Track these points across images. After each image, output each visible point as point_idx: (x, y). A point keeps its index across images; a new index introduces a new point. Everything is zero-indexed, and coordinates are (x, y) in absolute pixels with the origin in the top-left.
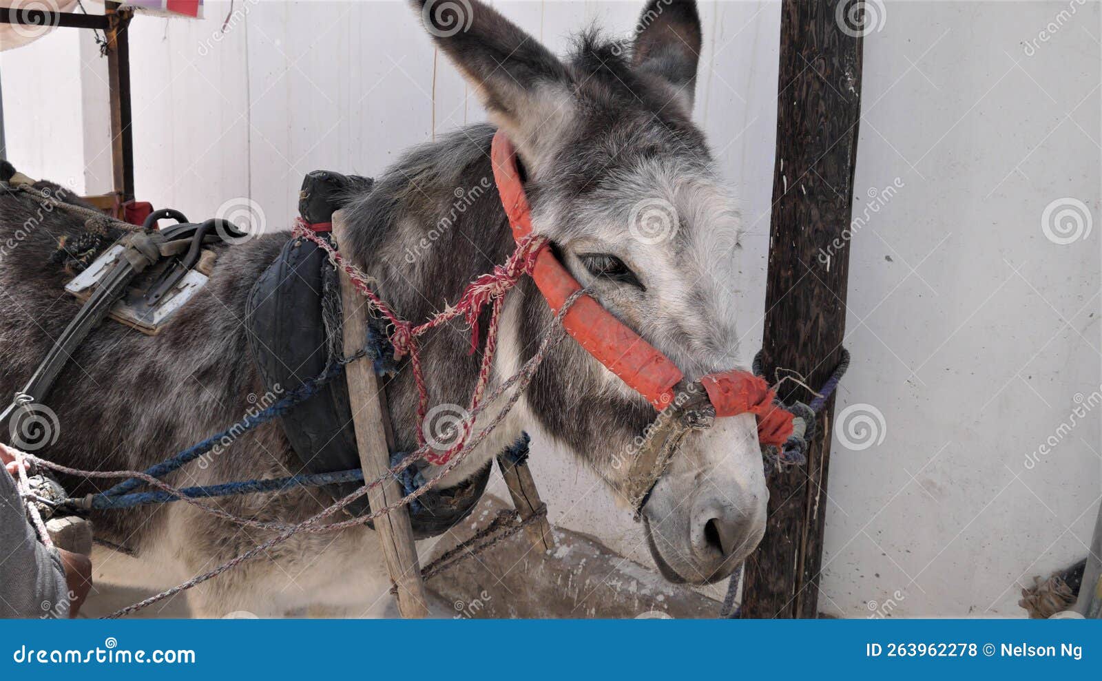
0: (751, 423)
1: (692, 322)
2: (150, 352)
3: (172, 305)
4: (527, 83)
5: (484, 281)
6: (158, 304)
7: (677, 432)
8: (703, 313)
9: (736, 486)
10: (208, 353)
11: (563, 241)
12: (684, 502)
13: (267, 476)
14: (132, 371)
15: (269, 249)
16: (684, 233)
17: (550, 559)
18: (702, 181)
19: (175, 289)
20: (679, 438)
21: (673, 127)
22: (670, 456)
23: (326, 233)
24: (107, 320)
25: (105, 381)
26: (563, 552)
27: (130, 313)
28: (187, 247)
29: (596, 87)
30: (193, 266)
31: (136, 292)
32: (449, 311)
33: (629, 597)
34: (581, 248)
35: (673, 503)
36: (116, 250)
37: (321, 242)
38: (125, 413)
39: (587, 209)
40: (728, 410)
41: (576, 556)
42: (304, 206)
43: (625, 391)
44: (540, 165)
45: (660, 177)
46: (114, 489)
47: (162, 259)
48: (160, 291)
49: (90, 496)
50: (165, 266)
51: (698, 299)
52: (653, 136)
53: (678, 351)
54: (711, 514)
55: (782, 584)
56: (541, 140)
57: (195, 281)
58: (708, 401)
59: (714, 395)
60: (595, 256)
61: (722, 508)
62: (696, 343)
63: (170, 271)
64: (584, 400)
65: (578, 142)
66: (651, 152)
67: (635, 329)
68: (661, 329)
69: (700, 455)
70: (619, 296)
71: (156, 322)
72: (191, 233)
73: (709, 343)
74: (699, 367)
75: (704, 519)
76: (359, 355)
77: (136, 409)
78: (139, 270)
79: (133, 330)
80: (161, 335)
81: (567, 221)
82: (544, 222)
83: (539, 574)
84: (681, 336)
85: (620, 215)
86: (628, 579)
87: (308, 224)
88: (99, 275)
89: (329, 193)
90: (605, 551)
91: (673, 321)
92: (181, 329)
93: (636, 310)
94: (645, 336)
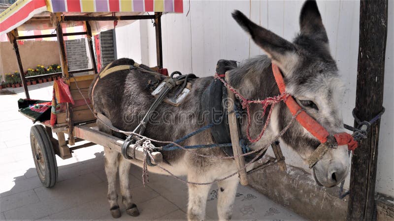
0: (346, 147)
1: (331, 119)
2: (177, 111)
3: (181, 98)
4: (283, 53)
5: (270, 99)
6: (177, 98)
7: (326, 149)
8: (335, 117)
9: (342, 164)
10: (192, 110)
11: (296, 96)
12: (326, 167)
13: (208, 144)
14: (173, 116)
15: (207, 81)
16: (330, 94)
17: (288, 175)
18: (336, 79)
19: (181, 93)
20: (327, 151)
21: (327, 62)
22: (324, 155)
23: (223, 78)
24: (163, 102)
26: (292, 173)
27: (170, 100)
28: (183, 82)
29: (304, 51)
30: (185, 87)
31: (170, 94)
32: (259, 101)
33: (313, 187)
34: (300, 98)
35: (322, 167)
36: (164, 83)
37: (222, 80)
38: (172, 127)
39: (303, 88)
40: (341, 144)
41: (296, 174)
42: (217, 70)
43: (311, 136)
44: (289, 74)
45: (324, 80)
46: (167, 146)
47: (176, 85)
48: (177, 94)
49: (161, 147)
50: (178, 87)
51: (334, 113)
52: (321, 65)
53: (327, 127)
54: (334, 171)
56: (288, 67)
57: (186, 91)
58: (336, 141)
59: (338, 140)
60: (305, 101)
61: (337, 170)
62: (332, 125)
63: (179, 88)
65: (300, 69)
66: (321, 72)
67: (315, 120)
68: (322, 121)
69: (332, 155)
70: (312, 111)
71: (177, 102)
72: (184, 78)
73: (336, 125)
74: (333, 132)
75: (332, 173)
76: (232, 112)
77: (175, 127)
78: (171, 89)
79: (170, 105)
80: (180, 106)
81: (297, 91)
82: (290, 90)
83: (284, 180)
84: (328, 123)
85: (312, 90)
86: (313, 181)
87: (219, 75)
88: (160, 91)
89: (224, 66)
90: (306, 173)
91: (326, 118)
92: (185, 105)
93: (315, 116)
94: (319, 123)
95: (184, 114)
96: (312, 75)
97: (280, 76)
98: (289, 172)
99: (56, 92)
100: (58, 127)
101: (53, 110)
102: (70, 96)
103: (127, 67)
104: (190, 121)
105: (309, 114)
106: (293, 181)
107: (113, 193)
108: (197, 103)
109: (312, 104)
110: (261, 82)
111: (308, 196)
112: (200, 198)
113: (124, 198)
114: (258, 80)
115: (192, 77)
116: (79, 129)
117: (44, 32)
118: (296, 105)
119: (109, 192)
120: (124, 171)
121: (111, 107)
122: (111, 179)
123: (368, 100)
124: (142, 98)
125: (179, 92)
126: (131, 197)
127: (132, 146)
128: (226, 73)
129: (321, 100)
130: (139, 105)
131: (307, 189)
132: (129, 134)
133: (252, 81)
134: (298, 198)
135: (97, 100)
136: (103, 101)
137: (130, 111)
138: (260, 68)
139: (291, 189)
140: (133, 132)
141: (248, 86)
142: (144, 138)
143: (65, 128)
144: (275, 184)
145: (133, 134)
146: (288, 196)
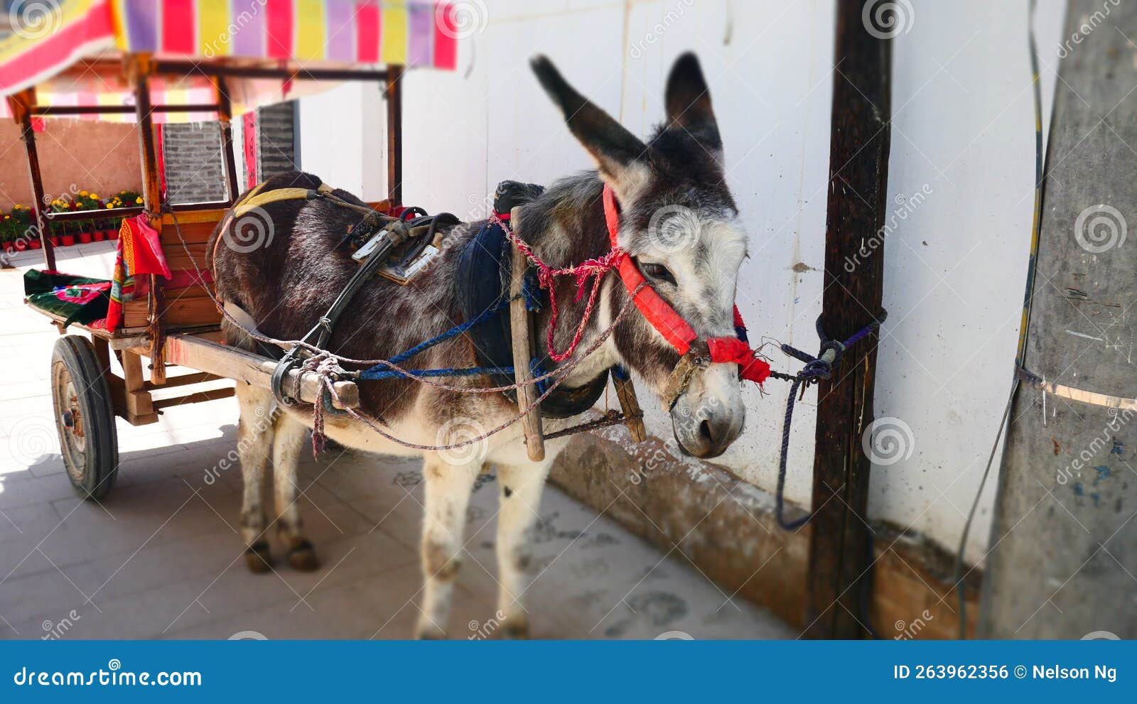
0: (735, 368)
1: (703, 306)
2: (405, 295)
3: (417, 266)
4: (624, 161)
6: (407, 266)
7: (690, 368)
8: (711, 304)
9: (721, 403)
11: (632, 254)
12: (692, 409)
14: (394, 308)
16: (702, 251)
19: (418, 256)
20: (691, 372)
22: (685, 381)
24: (376, 275)
27: (391, 272)
28: (426, 231)
30: (430, 242)
31: (394, 258)
34: (644, 260)
36: (383, 233)
37: (503, 226)
38: (390, 333)
39: (645, 237)
42: (496, 203)
43: (665, 343)
44: (626, 207)
46: (373, 368)
47: (410, 238)
48: (409, 259)
49: (359, 371)
50: (412, 243)
51: (709, 293)
53: (696, 323)
54: (705, 417)
56: (628, 193)
57: (431, 252)
58: (709, 352)
59: (713, 350)
60: (649, 265)
61: (710, 415)
62: (705, 319)
63: (415, 246)
64: (643, 345)
65: (647, 197)
68: (685, 309)
69: (703, 383)
70: (665, 287)
71: (406, 276)
72: (429, 221)
73: (712, 320)
74: (706, 333)
75: (701, 419)
76: (518, 297)
77: (396, 331)
78: (395, 245)
79: (392, 282)
80: (410, 285)
81: (634, 243)
82: (624, 241)
84: (698, 315)
87: (498, 214)
88: (372, 250)
89: (511, 194)
90: (735, 478)
91: (693, 305)
92: (422, 282)
93: (671, 297)
94: (677, 312)
98: (697, 476)
99: (126, 247)
100: (127, 336)
101: (115, 293)
102: (160, 258)
103: (302, 192)
104: (432, 317)
105: (659, 294)
106: (703, 497)
107: (254, 510)
108: (447, 278)
109: (663, 272)
110: (585, 229)
111: (735, 534)
113: (282, 525)
115: (447, 221)
116: (179, 340)
118: (636, 275)
119: (246, 507)
120: (285, 454)
121: (255, 288)
122: (250, 475)
124: (328, 266)
125: (414, 254)
126: (300, 523)
127: (295, 372)
128: (512, 209)
129: (681, 266)
130: (321, 281)
131: (732, 515)
132: (290, 346)
133: (566, 226)
134: (712, 537)
135: (224, 270)
136: (239, 272)
137: (300, 293)
139: (695, 515)
140: (302, 342)
141: (557, 238)
142: (324, 353)
143: (143, 340)
144: (663, 508)
145: (301, 346)
146: (691, 534)
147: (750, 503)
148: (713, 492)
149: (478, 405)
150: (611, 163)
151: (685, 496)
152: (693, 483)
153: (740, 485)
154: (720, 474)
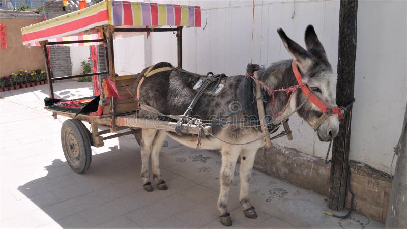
0: (337, 115)
1: (329, 99)
2: (217, 99)
3: (218, 91)
4: (304, 58)
5: (292, 88)
6: (215, 90)
7: (326, 116)
8: (331, 98)
11: (308, 85)
12: (325, 128)
14: (214, 103)
15: (239, 79)
16: (328, 83)
19: (218, 87)
21: (327, 65)
23: (253, 76)
25: (207, 106)
27: (209, 92)
28: (218, 79)
29: (315, 58)
30: (220, 83)
31: (209, 88)
33: (304, 161)
34: (311, 86)
35: (324, 128)
36: (201, 81)
37: (252, 77)
39: (313, 80)
40: (335, 113)
42: (248, 70)
44: (305, 71)
45: (325, 75)
47: (213, 82)
49: (211, 123)
52: (323, 67)
53: (327, 103)
54: (330, 130)
55: (341, 149)
56: (304, 67)
57: (221, 86)
59: (333, 111)
60: (314, 87)
61: (332, 128)
62: (330, 102)
63: (215, 84)
66: (323, 70)
69: (329, 120)
70: (318, 93)
71: (216, 94)
72: (219, 76)
73: (331, 102)
77: (215, 110)
78: (209, 84)
79: (210, 96)
80: (218, 96)
81: (309, 81)
82: (305, 81)
84: (327, 101)
85: (319, 81)
86: (304, 157)
87: (249, 74)
88: (200, 86)
89: (253, 68)
90: (298, 152)
91: (326, 98)
93: (320, 97)
94: (321, 100)
95: (223, 102)
96: (318, 72)
97: (298, 73)
98: (285, 152)
100: (104, 117)
101: (100, 103)
102: (116, 91)
103: (169, 69)
104: (228, 106)
105: (316, 96)
106: (288, 158)
107: (146, 171)
109: (318, 90)
110: (284, 78)
111: (300, 168)
112: (231, 163)
113: (155, 176)
114: (281, 76)
115: (224, 76)
116: (124, 118)
117: (65, 39)
118: (308, 90)
122: (144, 161)
123: (345, 92)
124: (186, 91)
125: (216, 87)
127: (184, 124)
128: (254, 72)
129: (323, 87)
130: (185, 96)
131: (299, 163)
132: (180, 117)
133: (276, 77)
134: (291, 171)
135: (144, 94)
136: (151, 94)
137: (177, 101)
138: (283, 69)
139: (286, 165)
140: (184, 115)
141: (273, 80)
142: (194, 119)
143: (109, 118)
144: (273, 163)
145: (184, 117)
146: (284, 170)
147: (305, 158)
148: (291, 156)
149: (246, 132)
150: (301, 59)
151: (281, 158)
152: (284, 154)
153: (300, 154)
154: (293, 151)
